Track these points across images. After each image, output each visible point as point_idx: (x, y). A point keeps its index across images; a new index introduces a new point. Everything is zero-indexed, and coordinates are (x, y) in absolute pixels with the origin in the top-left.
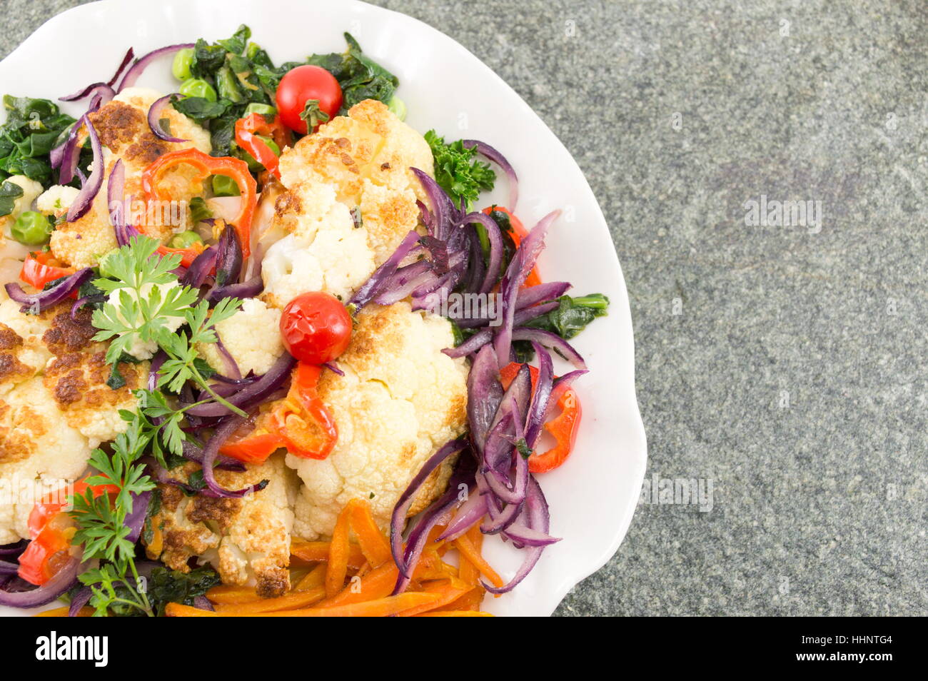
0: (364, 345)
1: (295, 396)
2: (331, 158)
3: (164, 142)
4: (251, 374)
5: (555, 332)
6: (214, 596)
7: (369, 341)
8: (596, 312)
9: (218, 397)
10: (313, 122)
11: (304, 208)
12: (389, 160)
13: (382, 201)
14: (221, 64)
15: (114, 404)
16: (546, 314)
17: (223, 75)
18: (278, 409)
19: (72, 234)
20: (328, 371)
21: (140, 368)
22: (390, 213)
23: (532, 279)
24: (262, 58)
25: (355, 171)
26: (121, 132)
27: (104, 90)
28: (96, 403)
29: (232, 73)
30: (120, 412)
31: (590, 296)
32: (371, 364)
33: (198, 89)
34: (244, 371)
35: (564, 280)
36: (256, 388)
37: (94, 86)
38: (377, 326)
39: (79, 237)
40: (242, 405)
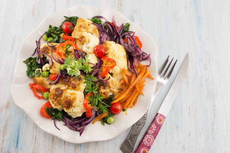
0: (107, 48)
1: (105, 61)
2: (82, 29)
3: (54, 47)
4: (96, 64)
5: (126, 32)
6: (114, 98)
7: (107, 47)
8: (129, 25)
9: (95, 70)
10: (72, 29)
11: (85, 36)
12: (88, 24)
13: (92, 30)
14: (51, 33)
15: (82, 83)
16: (123, 30)
17: (52, 34)
18: (104, 65)
19: (54, 68)
20: (106, 55)
21: (80, 76)
22: (94, 31)
23: (118, 28)
24: (56, 28)
25: (86, 28)
26: (47, 50)
27: (37, 49)
28: (79, 85)
29: (53, 33)
30: (83, 83)
31: (126, 24)
32: (110, 50)
33: (50, 39)
34: (95, 64)
35: (122, 24)
36: (98, 65)
37: (36, 50)
38: (107, 45)
39: (55, 68)
40: (99, 68)
